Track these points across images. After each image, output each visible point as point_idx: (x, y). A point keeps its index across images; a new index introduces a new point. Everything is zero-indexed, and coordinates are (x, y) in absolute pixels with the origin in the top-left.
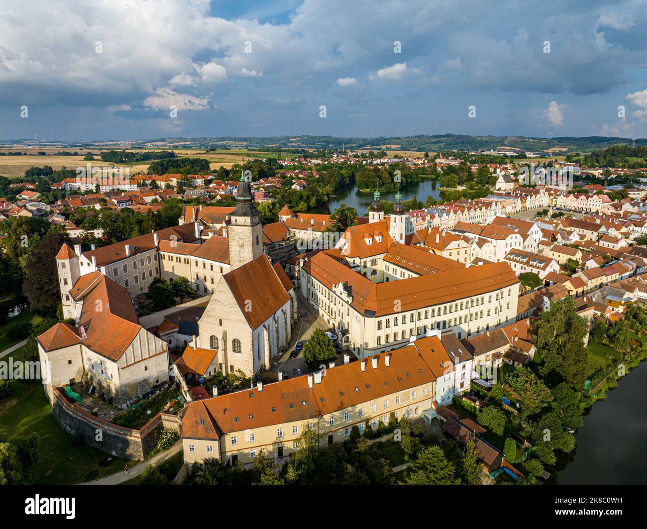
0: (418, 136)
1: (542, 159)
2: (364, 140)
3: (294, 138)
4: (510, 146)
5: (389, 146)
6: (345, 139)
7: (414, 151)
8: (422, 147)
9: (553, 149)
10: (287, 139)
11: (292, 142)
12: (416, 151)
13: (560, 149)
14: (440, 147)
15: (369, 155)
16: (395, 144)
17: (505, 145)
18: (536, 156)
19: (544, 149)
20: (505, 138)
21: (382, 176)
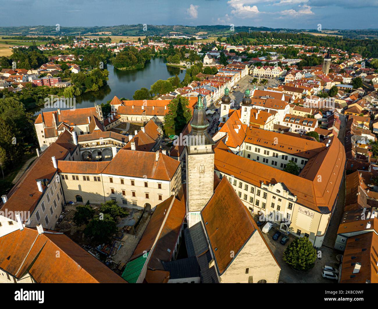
0: (121, 26)
1: (204, 40)
2: (86, 29)
3: (33, 27)
4: (176, 31)
5: (103, 33)
6: (71, 28)
7: (120, 35)
8: (125, 33)
9: (199, 33)
10: (28, 28)
11: (32, 31)
12: (121, 35)
13: (204, 33)
14: (136, 32)
15: (100, 40)
16: (107, 31)
17: (173, 31)
18: (200, 38)
19: (195, 33)
20: (172, 26)
21: (131, 58)
